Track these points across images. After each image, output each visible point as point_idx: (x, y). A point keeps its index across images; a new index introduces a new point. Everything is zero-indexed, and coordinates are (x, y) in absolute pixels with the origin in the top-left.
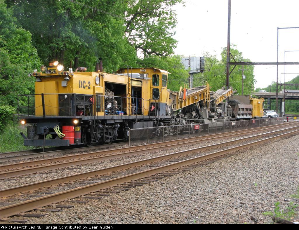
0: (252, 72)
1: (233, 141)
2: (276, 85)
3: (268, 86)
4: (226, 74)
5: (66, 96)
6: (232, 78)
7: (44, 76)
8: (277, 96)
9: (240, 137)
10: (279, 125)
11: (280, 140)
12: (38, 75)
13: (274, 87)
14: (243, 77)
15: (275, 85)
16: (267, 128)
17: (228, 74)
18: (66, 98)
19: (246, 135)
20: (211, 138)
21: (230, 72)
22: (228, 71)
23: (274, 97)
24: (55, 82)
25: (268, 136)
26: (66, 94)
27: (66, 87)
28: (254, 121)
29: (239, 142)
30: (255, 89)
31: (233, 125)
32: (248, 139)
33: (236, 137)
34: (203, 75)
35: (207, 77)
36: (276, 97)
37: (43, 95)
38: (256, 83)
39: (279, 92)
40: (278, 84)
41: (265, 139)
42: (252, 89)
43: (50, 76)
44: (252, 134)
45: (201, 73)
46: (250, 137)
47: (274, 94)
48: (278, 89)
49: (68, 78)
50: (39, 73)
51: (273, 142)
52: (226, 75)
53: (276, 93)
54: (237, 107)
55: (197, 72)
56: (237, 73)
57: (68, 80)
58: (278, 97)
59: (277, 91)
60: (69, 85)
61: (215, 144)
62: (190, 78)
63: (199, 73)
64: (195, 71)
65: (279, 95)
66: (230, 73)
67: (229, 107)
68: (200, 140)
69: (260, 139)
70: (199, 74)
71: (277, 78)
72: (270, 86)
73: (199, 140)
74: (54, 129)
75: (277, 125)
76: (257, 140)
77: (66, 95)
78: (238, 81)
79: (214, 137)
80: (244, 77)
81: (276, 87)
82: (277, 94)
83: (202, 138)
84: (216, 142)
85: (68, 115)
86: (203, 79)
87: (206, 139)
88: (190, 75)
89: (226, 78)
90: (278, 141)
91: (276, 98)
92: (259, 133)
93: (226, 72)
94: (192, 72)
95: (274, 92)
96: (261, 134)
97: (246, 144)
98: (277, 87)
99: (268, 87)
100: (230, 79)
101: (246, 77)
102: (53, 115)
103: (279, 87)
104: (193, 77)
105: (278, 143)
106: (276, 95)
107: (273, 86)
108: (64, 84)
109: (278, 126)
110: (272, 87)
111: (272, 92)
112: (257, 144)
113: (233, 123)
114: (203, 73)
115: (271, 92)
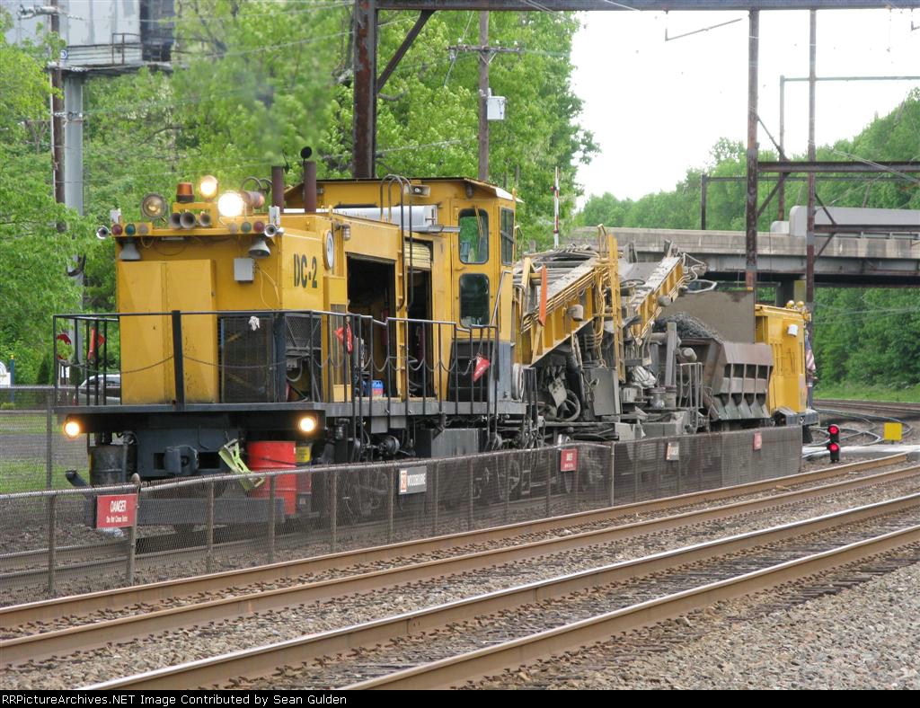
0: (560, 70)
1: (408, 620)
2: (744, 173)
3: (683, 178)
4: (347, 83)
5: (255, 322)
6: (402, 113)
7: (160, 237)
8: (751, 255)
9: (463, 589)
10: (766, 488)
11: (770, 609)
12: (137, 234)
13: (730, 187)
14: (483, 104)
15: (738, 171)
16: (671, 511)
17: (366, 85)
18: (254, 328)
19: (509, 571)
20: (230, 597)
21: (381, 69)
22: (366, 63)
23: (729, 266)
24: (208, 263)
25: (679, 579)
26: (254, 314)
27: (251, 282)
28: (569, 457)
29: (451, 629)
30: (580, 204)
31: (403, 491)
32: (524, 601)
33: (429, 587)
34: (166, 89)
35: (203, 103)
36: (740, 266)
37: (176, 316)
38: (586, 160)
39: (767, 229)
40: (757, 166)
41: (658, 599)
42: (557, 201)
43: (184, 237)
44: (558, 563)
45: (154, 69)
46: (536, 589)
47: (729, 239)
48: (761, 200)
49: (264, 247)
50: (141, 227)
51: (718, 622)
52: (350, 93)
53: (743, 234)
54: (716, 358)
55: (118, 60)
56: (432, 78)
57: (264, 253)
58: (763, 266)
59: (753, 218)
60: (265, 277)
61: (258, 641)
62: (63, 114)
63: (132, 70)
64: (102, 58)
65: (766, 251)
66: (387, 74)
67: (689, 359)
68: (143, 615)
69: (620, 600)
70: (137, 79)
71: (753, 118)
72: (698, 182)
73: (132, 616)
74: (220, 453)
75: (752, 491)
76: (594, 607)
77: (253, 318)
78: (442, 142)
79: (259, 592)
80: (496, 109)
81: (745, 183)
82: (751, 242)
83: (155, 603)
84: (271, 629)
85: (263, 398)
86: (171, 120)
87: (188, 605)
88: (63, 93)
89: (348, 114)
90: (756, 615)
91: (743, 276)
92: (613, 553)
93: (348, 65)
94: (76, 63)
95: (729, 227)
96: (622, 560)
97: (507, 643)
98: (752, 185)
99: (680, 187)
100: (386, 122)
101: (507, 105)
102: (201, 398)
103: (764, 189)
104: (91, 101)
105: (758, 633)
106: (742, 250)
107: (720, 179)
108: (243, 270)
109: (761, 497)
110: (711, 187)
111: (716, 228)
112: (589, 644)
113: (403, 472)
114: (168, 72)
115: (703, 227)
